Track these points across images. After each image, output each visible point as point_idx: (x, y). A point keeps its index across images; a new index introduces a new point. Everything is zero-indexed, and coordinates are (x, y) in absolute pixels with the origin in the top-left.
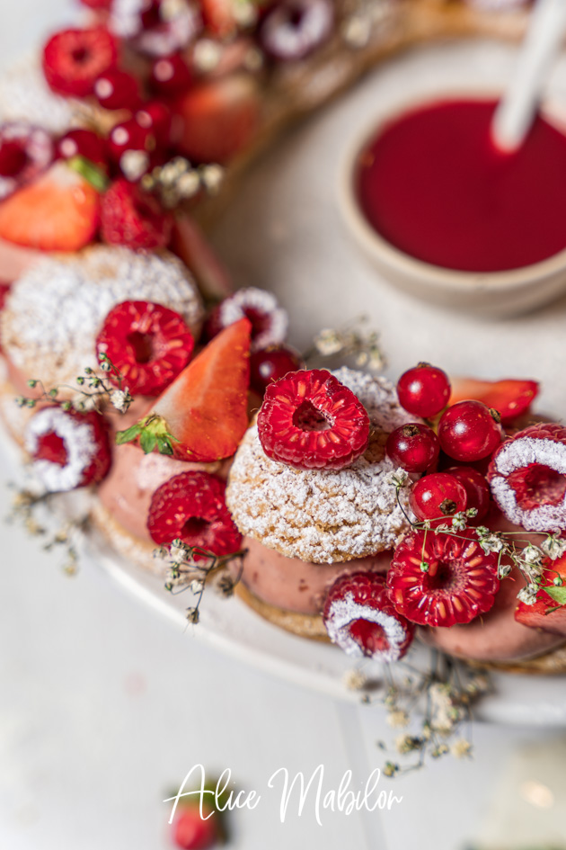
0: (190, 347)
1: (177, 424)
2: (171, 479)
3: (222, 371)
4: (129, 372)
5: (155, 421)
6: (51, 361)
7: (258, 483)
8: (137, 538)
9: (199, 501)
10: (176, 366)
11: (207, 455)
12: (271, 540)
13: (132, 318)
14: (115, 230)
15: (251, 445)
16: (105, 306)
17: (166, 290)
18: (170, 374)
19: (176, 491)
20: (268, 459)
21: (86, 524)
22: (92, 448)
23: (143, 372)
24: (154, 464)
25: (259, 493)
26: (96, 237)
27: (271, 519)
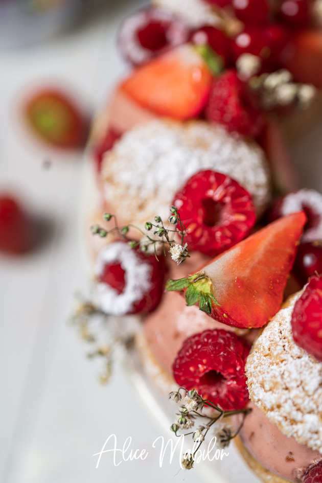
0: (251, 224)
1: (222, 288)
2: (204, 332)
3: (272, 252)
4: (195, 231)
5: (203, 280)
6: (135, 203)
7: (278, 361)
8: (163, 370)
9: (221, 359)
10: (235, 236)
11: (240, 322)
12: (275, 416)
13: (210, 186)
14: (218, 110)
15: (280, 324)
16: (191, 169)
17: (245, 172)
18: (228, 241)
19: (206, 344)
20: (292, 343)
21: (130, 343)
22: (147, 286)
23: (206, 233)
24: (195, 314)
25: (276, 370)
26: (201, 115)
27: (280, 398)
